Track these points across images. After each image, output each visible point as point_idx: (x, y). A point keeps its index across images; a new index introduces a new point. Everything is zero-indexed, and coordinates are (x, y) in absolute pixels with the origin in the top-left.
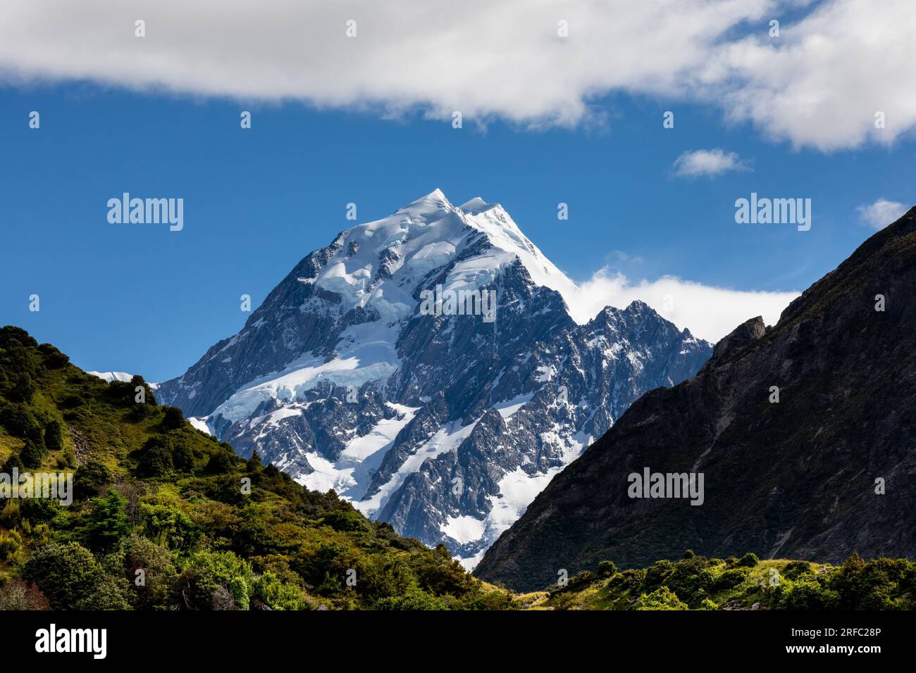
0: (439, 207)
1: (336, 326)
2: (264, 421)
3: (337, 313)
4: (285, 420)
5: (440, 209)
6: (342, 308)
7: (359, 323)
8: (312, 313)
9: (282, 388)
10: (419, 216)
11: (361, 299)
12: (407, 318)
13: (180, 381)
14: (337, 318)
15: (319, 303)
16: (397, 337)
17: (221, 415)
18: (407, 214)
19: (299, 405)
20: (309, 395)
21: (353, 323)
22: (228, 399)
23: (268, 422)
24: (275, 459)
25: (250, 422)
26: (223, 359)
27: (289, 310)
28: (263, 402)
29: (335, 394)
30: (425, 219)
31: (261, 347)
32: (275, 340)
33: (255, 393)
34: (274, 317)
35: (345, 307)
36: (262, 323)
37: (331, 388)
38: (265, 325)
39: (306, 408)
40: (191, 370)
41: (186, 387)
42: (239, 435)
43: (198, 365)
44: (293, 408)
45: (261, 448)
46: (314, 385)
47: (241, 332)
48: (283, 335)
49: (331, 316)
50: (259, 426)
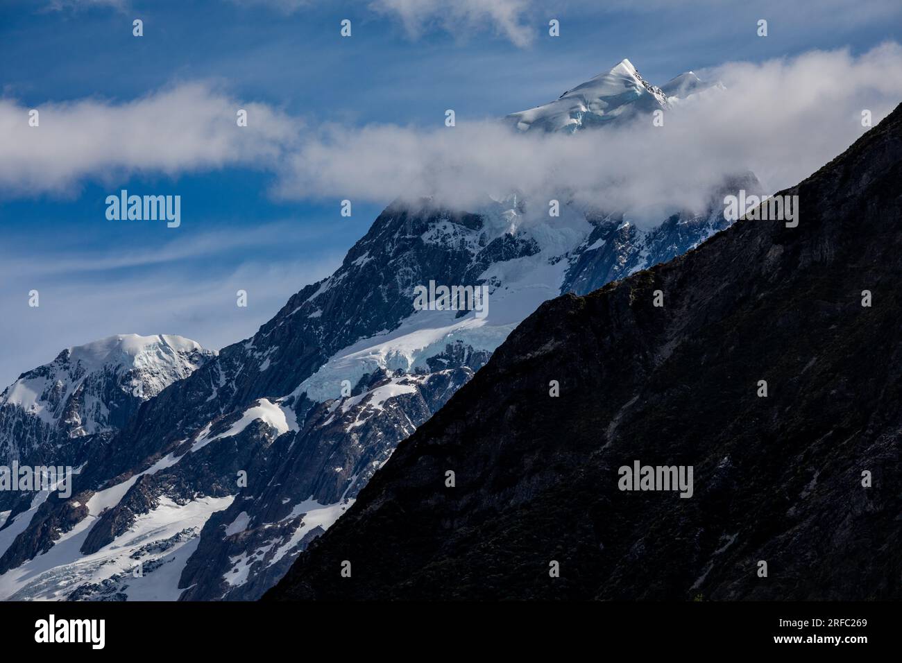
0: (626, 86)
1: (474, 263)
2: (362, 403)
3: (476, 245)
4: (392, 400)
5: (628, 89)
6: (483, 237)
7: (508, 259)
8: (440, 244)
9: (394, 354)
10: (597, 100)
11: (511, 224)
12: (578, 251)
13: (248, 346)
14: (476, 251)
15: (450, 230)
16: (564, 279)
17: (305, 394)
18: (580, 97)
19: (414, 379)
20: (434, 363)
21: (500, 259)
22: (316, 371)
23: (368, 403)
24: (377, 458)
25: (342, 404)
26: (311, 312)
27: (406, 240)
28: (366, 376)
29: (472, 361)
30: (606, 104)
31: (366, 294)
32: (385, 284)
33: (355, 362)
34: (384, 251)
35: (487, 234)
36: (367, 260)
37: (466, 353)
38: (372, 261)
39: (423, 382)
40: (264, 329)
41: (257, 355)
42: (326, 424)
43: (273, 322)
44: (405, 382)
45: (357, 442)
46: (442, 350)
47: (337, 274)
48: (397, 277)
49: (468, 248)
50: (354, 410)
